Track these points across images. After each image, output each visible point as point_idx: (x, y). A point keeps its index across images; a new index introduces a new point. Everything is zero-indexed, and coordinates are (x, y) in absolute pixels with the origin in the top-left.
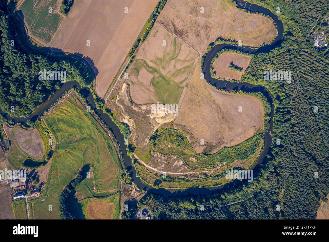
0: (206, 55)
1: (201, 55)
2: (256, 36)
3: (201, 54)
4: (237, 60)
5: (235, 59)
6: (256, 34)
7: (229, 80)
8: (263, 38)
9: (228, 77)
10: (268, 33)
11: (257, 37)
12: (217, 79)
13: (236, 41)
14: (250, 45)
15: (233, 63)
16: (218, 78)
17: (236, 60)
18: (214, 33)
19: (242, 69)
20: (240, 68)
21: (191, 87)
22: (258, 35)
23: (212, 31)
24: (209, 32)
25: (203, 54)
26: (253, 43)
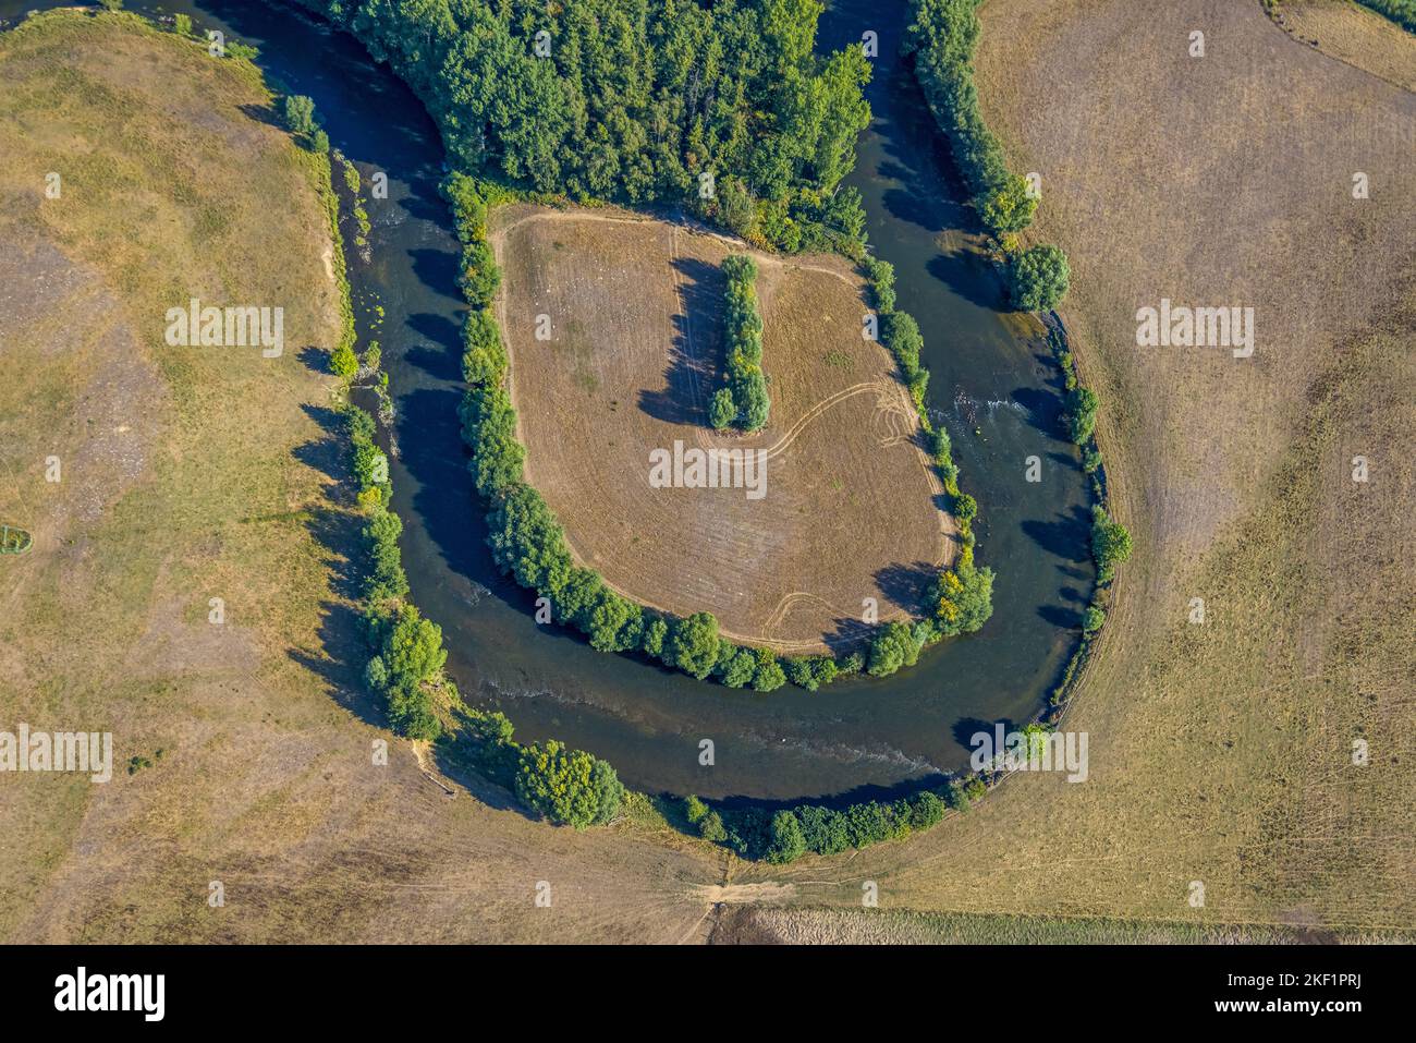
0: (698, 809)
1: (734, 894)
2: (165, 209)
3: (715, 894)
4: (586, 351)
5: (587, 381)
6: (150, 214)
7: (904, 377)
8: (181, 135)
9: (869, 399)
10: (96, 95)
11: (183, 195)
12: (966, 532)
13: (315, 432)
14: (329, 256)
15: (660, 385)
16: (946, 523)
17: (598, 363)
18: (278, 797)
19: (684, 265)
20: (684, 290)
21: (1316, 881)
22: (153, 199)
23: (236, 844)
24: (270, 878)
25: (701, 853)
26: (291, 226)
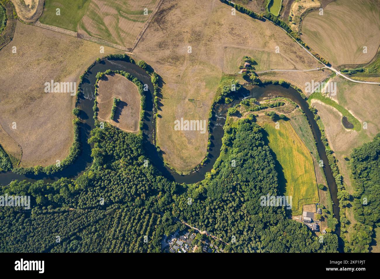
0: (131, 61)
1: (130, 53)
2: (174, 140)
3: (132, 54)
4: (131, 113)
5: (132, 109)
6: (176, 140)
7: (97, 103)
8: (173, 151)
9: (102, 101)
10: (182, 158)
11: (172, 141)
12: (96, 83)
13: (161, 108)
14: (157, 131)
15: (125, 107)
16: (98, 85)
17: (130, 111)
18: (167, 70)
19: (118, 122)
20: (119, 118)
21: (76, 42)
22: (176, 141)
23: (171, 67)
24: (169, 64)
25: (132, 57)
26: (161, 135)
